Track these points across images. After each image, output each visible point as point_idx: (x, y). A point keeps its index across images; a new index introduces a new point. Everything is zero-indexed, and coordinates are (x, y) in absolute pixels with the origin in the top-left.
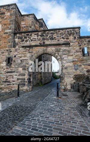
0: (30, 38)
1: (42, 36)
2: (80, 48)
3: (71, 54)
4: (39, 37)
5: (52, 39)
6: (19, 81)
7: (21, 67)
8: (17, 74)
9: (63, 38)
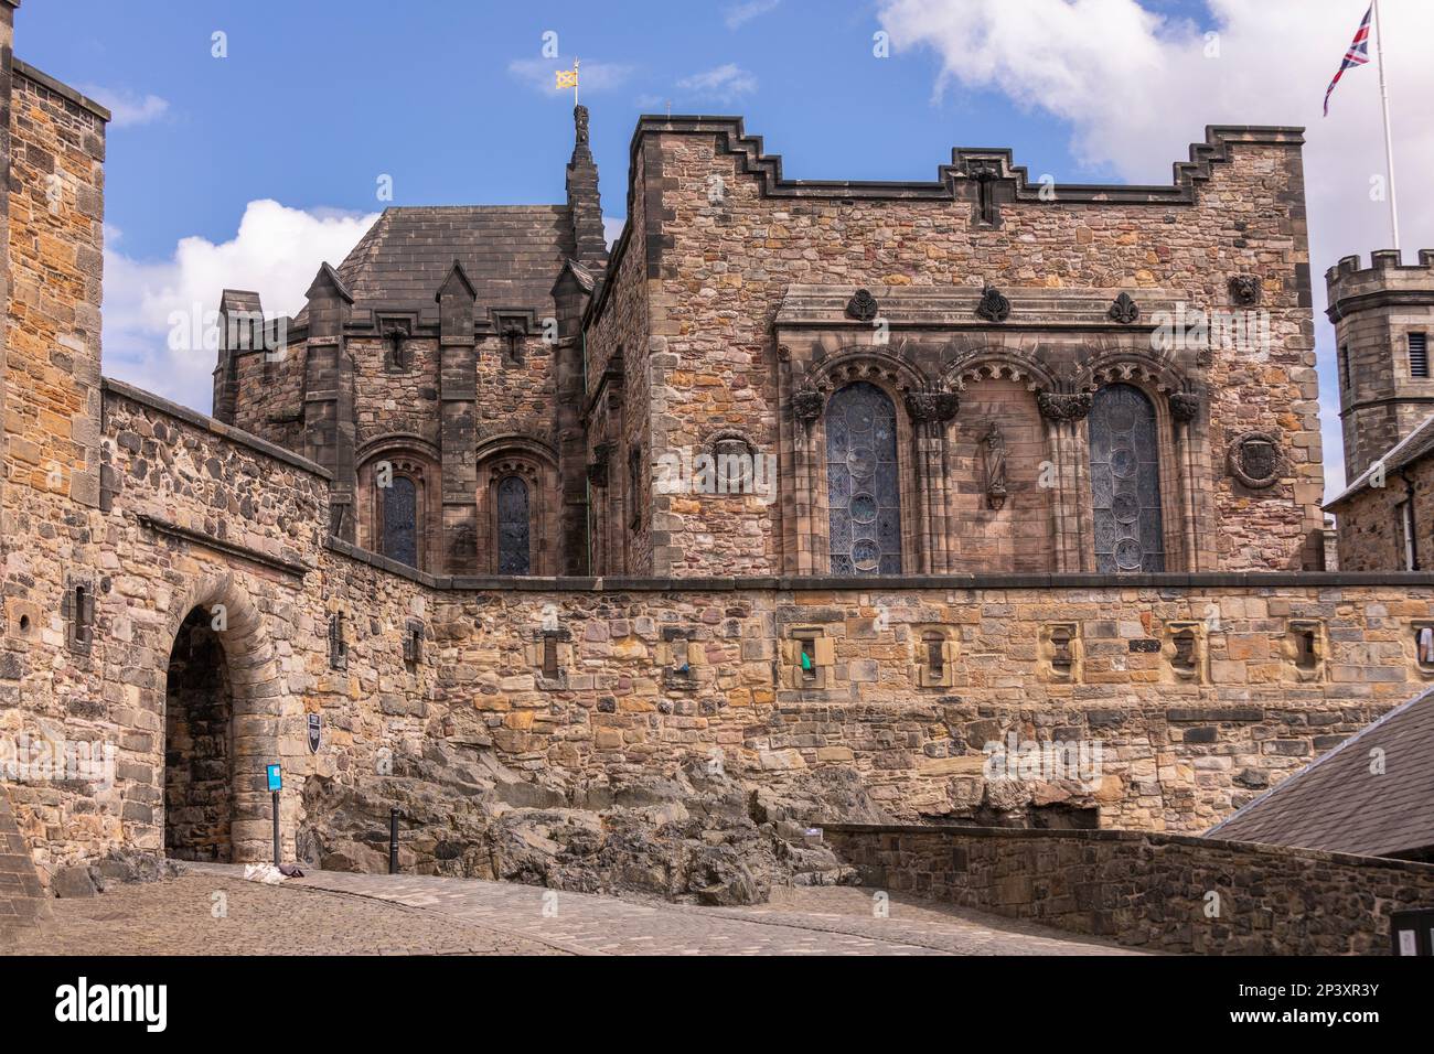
0: (169, 463)
1: (214, 468)
2: (328, 613)
3: (302, 641)
4: (205, 473)
5: (249, 511)
6: (129, 785)
7: (135, 683)
8: (121, 731)
9: (280, 521)
